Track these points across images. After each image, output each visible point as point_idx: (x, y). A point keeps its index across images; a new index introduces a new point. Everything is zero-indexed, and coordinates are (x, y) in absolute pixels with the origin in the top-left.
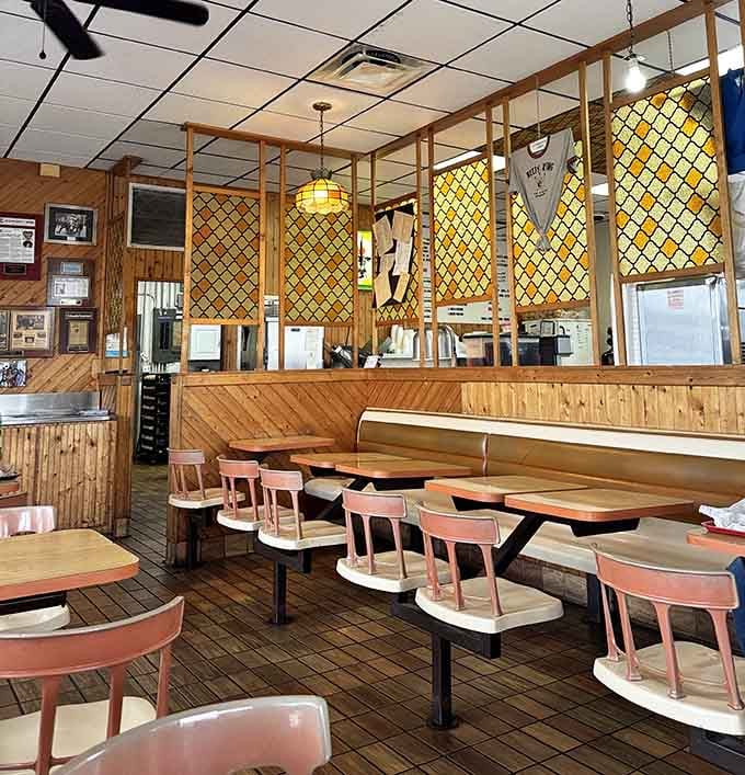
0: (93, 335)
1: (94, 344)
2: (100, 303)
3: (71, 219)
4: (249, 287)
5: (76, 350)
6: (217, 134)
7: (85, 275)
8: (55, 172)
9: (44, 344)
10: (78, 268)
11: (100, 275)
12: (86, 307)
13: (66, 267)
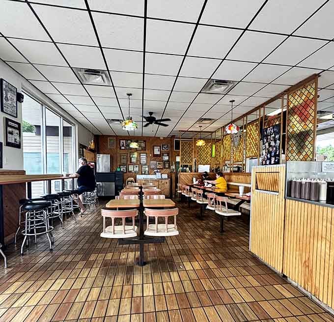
0: (169, 166)
1: (169, 167)
2: (170, 160)
3: (165, 146)
4: (191, 158)
5: (167, 168)
6: (185, 131)
7: (168, 156)
8: (162, 138)
9: (162, 167)
10: (166, 155)
11: (170, 155)
12: (168, 161)
13: (165, 155)
